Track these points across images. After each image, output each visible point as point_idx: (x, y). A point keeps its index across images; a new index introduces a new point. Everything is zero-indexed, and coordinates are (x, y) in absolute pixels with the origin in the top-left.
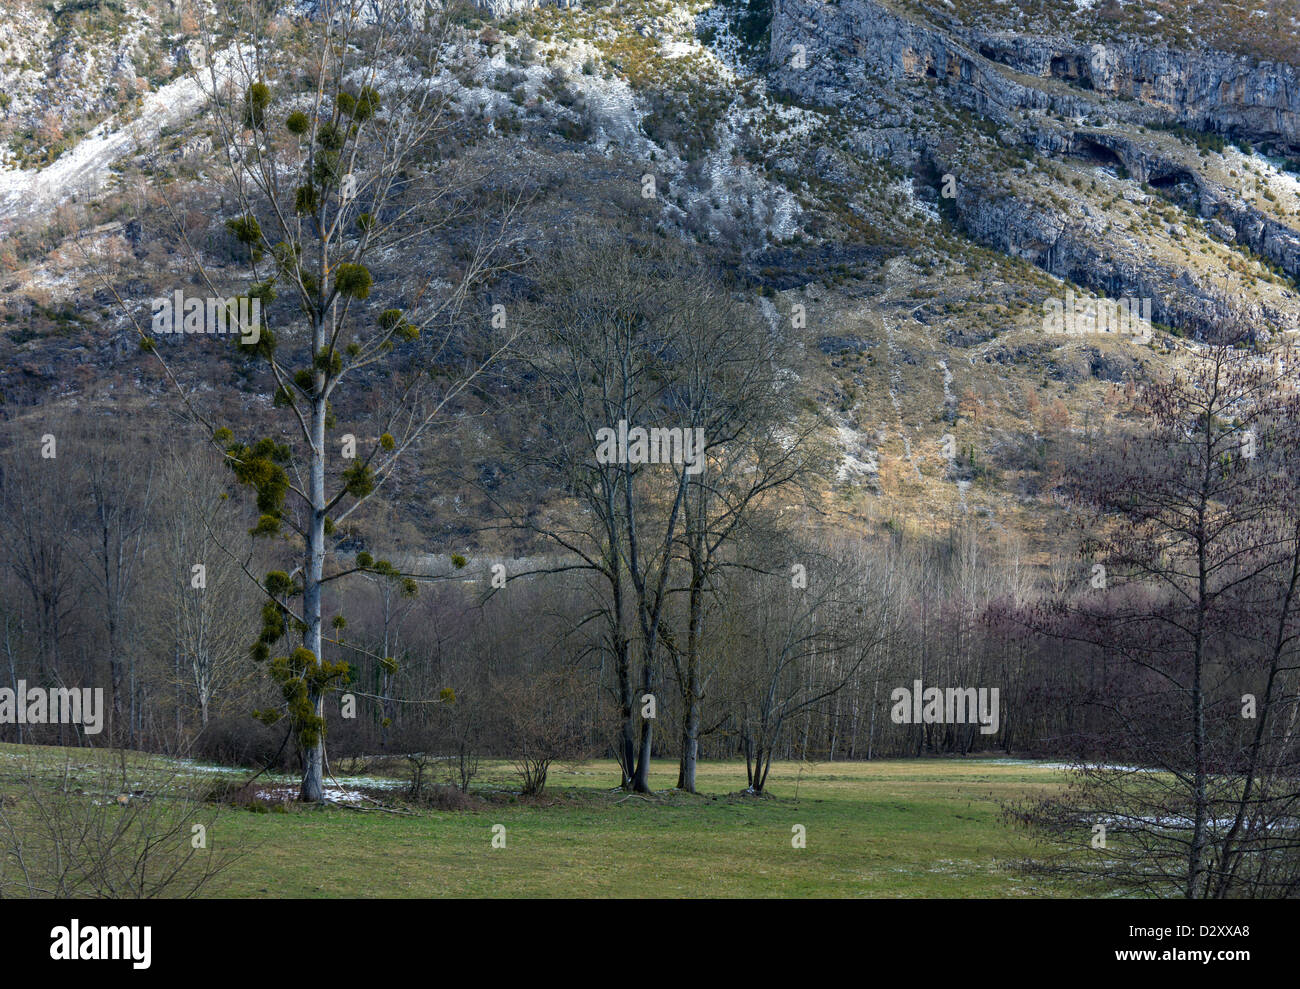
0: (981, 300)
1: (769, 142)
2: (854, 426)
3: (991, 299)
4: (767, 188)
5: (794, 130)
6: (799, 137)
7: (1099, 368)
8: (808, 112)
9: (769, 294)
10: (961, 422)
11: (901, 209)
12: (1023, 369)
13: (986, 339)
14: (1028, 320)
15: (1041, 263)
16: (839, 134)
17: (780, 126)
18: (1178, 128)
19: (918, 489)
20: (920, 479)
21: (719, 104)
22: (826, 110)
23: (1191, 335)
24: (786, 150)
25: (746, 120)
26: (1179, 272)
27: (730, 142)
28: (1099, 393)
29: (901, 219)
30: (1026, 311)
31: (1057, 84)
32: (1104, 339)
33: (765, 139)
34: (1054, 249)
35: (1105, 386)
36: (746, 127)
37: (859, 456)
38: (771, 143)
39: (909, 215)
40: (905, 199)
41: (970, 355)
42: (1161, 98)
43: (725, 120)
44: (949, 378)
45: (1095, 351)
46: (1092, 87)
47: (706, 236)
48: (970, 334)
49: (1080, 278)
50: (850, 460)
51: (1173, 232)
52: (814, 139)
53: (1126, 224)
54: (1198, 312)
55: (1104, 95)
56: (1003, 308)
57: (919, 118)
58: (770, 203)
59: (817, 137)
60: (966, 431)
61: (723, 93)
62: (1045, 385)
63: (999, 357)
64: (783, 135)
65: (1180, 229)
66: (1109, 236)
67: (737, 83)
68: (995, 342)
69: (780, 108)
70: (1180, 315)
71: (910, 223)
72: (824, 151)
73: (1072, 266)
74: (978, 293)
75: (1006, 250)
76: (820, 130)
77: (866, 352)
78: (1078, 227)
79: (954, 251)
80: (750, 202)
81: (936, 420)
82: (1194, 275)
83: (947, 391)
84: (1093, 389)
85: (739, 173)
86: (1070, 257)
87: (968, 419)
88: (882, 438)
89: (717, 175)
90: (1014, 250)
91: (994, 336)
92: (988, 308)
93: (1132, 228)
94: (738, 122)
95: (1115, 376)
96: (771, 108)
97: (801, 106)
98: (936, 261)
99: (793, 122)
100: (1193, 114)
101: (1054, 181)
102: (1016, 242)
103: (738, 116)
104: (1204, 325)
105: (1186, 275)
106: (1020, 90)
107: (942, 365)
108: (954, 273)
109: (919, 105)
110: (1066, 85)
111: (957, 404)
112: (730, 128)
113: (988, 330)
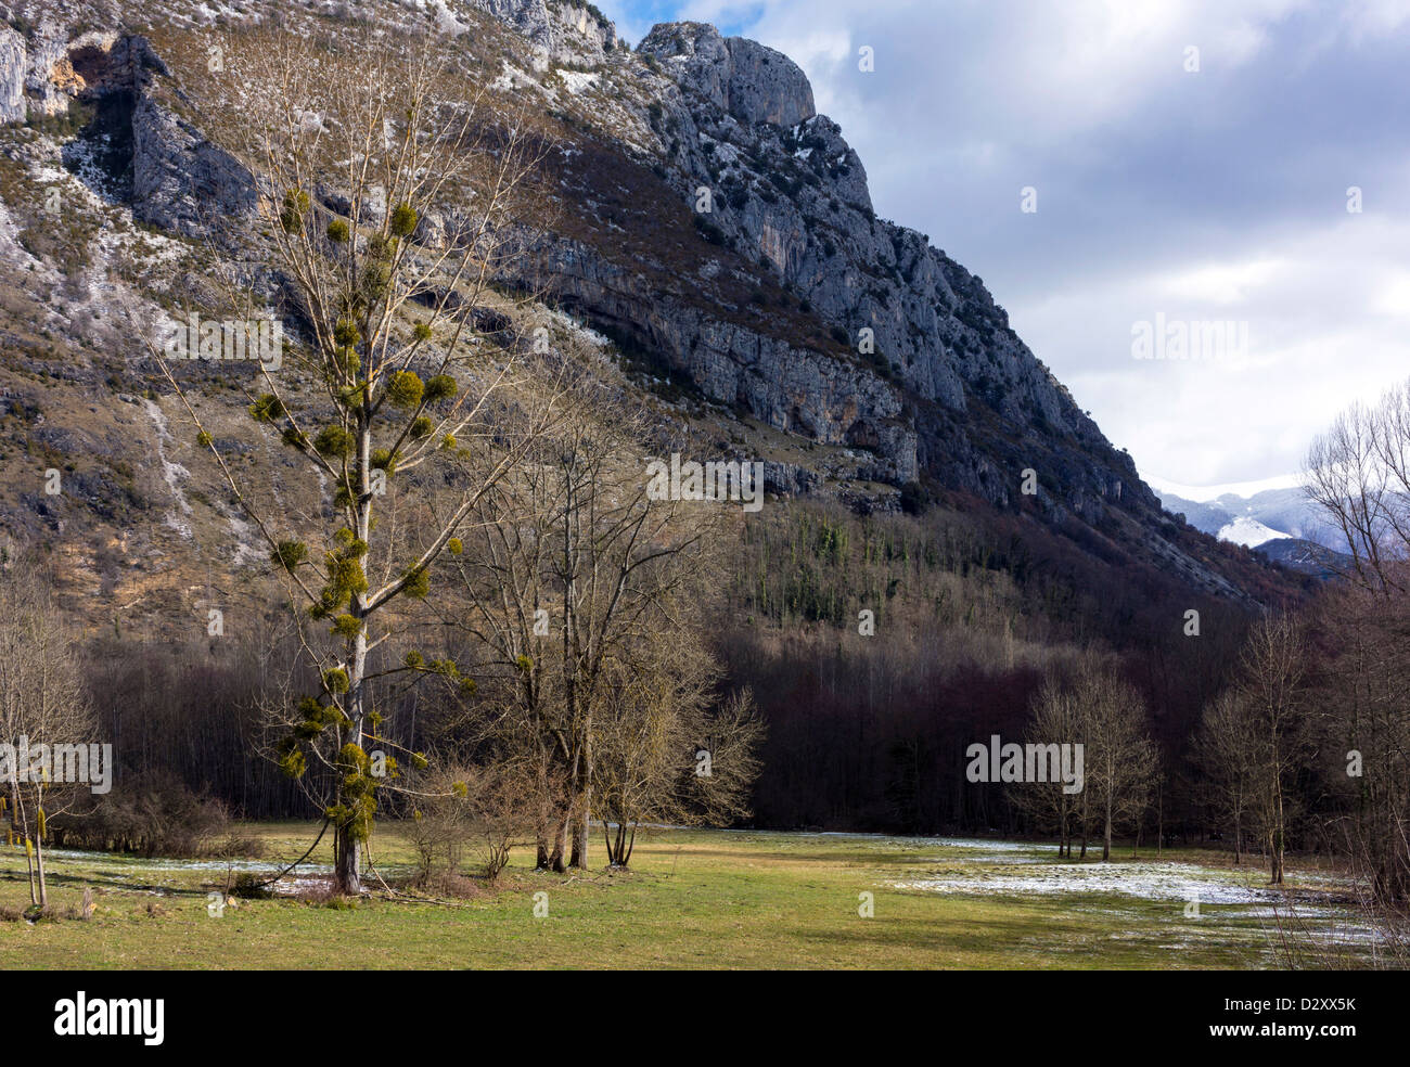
1: (141, 264)
2: (244, 518)
4: (142, 304)
5: (163, 256)
6: (167, 262)
8: (173, 242)
9: (153, 398)
14: (387, 435)
16: (203, 264)
17: (149, 251)
18: (498, 285)
21: (90, 226)
22: (190, 241)
24: (155, 273)
25: (117, 243)
26: (512, 403)
27: (102, 260)
30: (385, 427)
33: (136, 261)
36: (116, 248)
37: (250, 545)
38: (142, 266)
43: (97, 241)
46: (423, 244)
47: (90, 343)
50: (243, 548)
51: (501, 370)
52: (181, 265)
53: (462, 360)
55: (433, 252)
57: (276, 256)
58: (146, 317)
59: (184, 264)
61: (92, 217)
64: (151, 260)
66: (449, 369)
67: (104, 209)
69: (147, 235)
72: (193, 276)
76: (186, 258)
77: (248, 454)
78: (423, 359)
80: (127, 315)
82: (523, 406)
83: (323, 492)
85: (114, 288)
89: (93, 288)
93: (468, 363)
94: (110, 244)
96: (138, 235)
97: (166, 236)
98: (302, 378)
99: (160, 248)
100: (508, 274)
101: (399, 319)
103: (107, 239)
105: (517, 406)
109: (276, 245)
112: (102, 248)
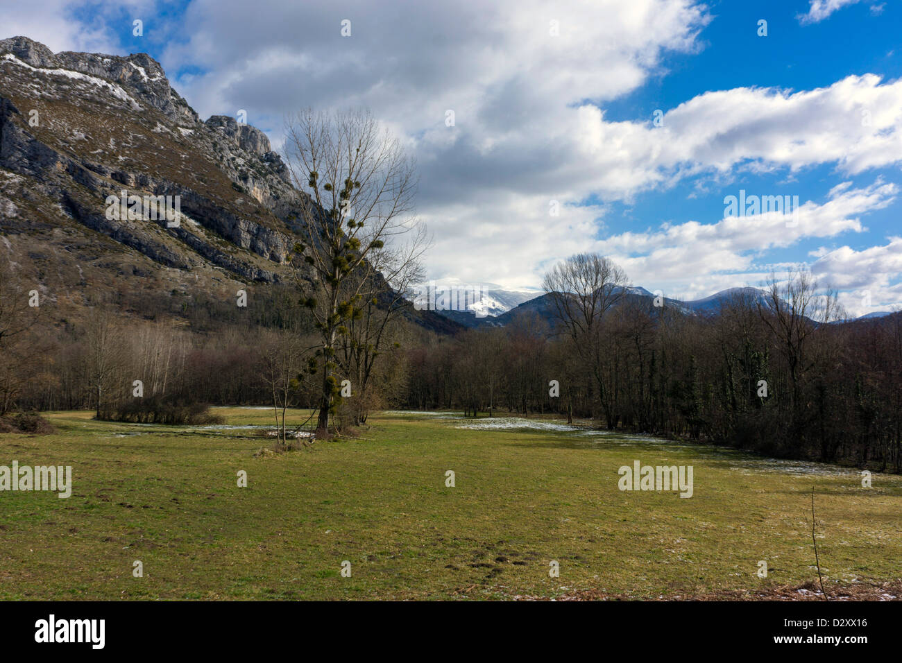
0: (91, 246)
1: (2, 183)
3: (95, 246)
5: (12, 181)
6: (14, 183)
7: (136, 272)
8: (17, 176)
9: (5, 235)
10: (88, 286)
11: (57, 212)
12: (108, 270)
13: (94, 259)
15: (112, 236)
16: (31, 185)
17: (6, 178)
19: (73, 309)
20: (74, 305)
22: (25, 176)
23: (166, 265)
26: (162, 245)
28: (137, 280)
29: (57, 215)
30: (108, 252)
31: (114, 181)
32: (137, 263)
34: (117, 232)
35: (139, 278)
39: (60, 215)
40: (58, 209)
41: (88, 264)
42: (149, 191)
44: (81, 271)
45: (135, 267)
46: (125, 184)
48: (87, 257)
49: (126, 242)
51: (158, 232)
52: (20, 185)
53: (141, 227)
54: (168, 258)
56: (100, 250)
57: (63, 184)
58: (4, 204)
59: (22, 184)
60: (90, 289)
62: (117, 276)
63: (99, 266)
64: (7, 182)
65: (160, 231)
66: (136, 231)
68: (98, 260)
69: (5, 172)
70: (162, 258)
71: (61, 217)
72: (25, 189)
73: (123, 238)
74: (89, 244)
75: (99, 231)
76: (23, 182)
77: (48, 259)
79: (79, 229)
81: (78, 285)
82: (167, 247)
83: (81, 275)
84: (134, 279)
86: (122, 236)
87: (90, 285)
88: (57, 290)
90: (101, 231)
91: (97, 258)
92: (94, 249)
93: (144, 229)
95: (142, 275)
96: (2, 172)
97: (14, 173)
98: (72, 231)
102: (102, 228)
104: (170, 262)
105: (164, 246)
106: (101, 181)
107: (78, 266)
108: (80, 236)
109: (63, 180)
110: (117, 182)
111: (85, 280)
113: (95, 256)
